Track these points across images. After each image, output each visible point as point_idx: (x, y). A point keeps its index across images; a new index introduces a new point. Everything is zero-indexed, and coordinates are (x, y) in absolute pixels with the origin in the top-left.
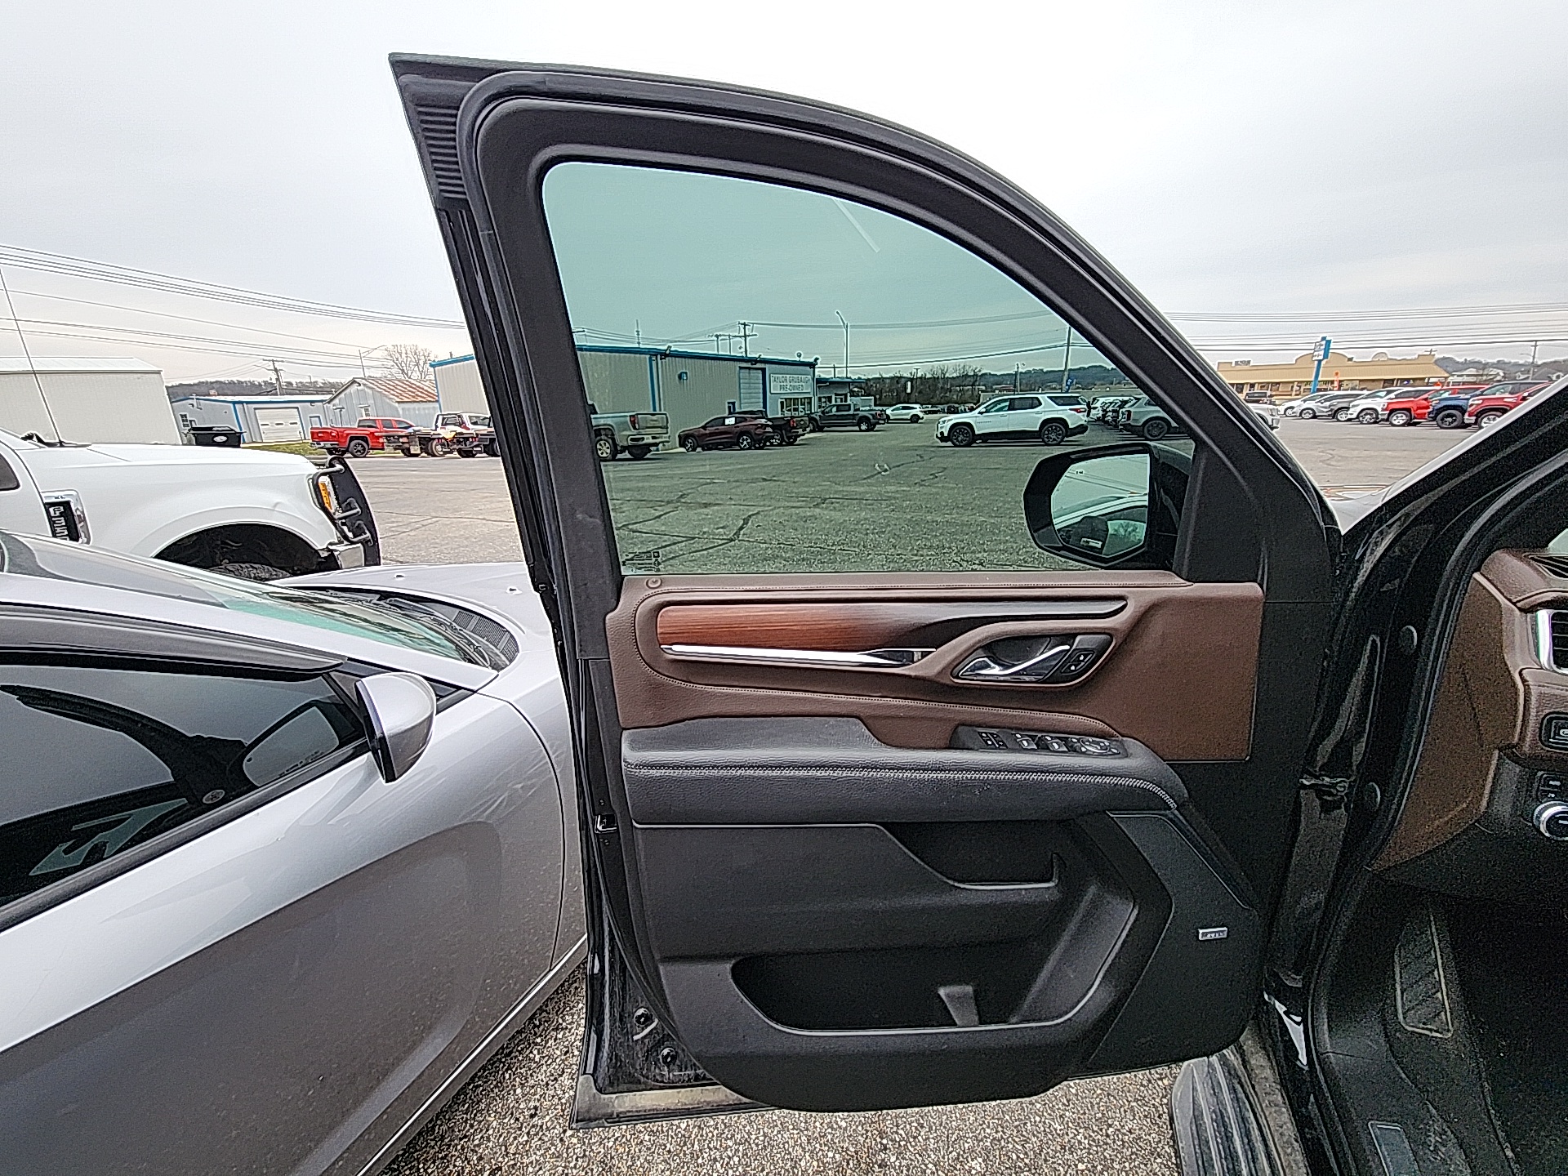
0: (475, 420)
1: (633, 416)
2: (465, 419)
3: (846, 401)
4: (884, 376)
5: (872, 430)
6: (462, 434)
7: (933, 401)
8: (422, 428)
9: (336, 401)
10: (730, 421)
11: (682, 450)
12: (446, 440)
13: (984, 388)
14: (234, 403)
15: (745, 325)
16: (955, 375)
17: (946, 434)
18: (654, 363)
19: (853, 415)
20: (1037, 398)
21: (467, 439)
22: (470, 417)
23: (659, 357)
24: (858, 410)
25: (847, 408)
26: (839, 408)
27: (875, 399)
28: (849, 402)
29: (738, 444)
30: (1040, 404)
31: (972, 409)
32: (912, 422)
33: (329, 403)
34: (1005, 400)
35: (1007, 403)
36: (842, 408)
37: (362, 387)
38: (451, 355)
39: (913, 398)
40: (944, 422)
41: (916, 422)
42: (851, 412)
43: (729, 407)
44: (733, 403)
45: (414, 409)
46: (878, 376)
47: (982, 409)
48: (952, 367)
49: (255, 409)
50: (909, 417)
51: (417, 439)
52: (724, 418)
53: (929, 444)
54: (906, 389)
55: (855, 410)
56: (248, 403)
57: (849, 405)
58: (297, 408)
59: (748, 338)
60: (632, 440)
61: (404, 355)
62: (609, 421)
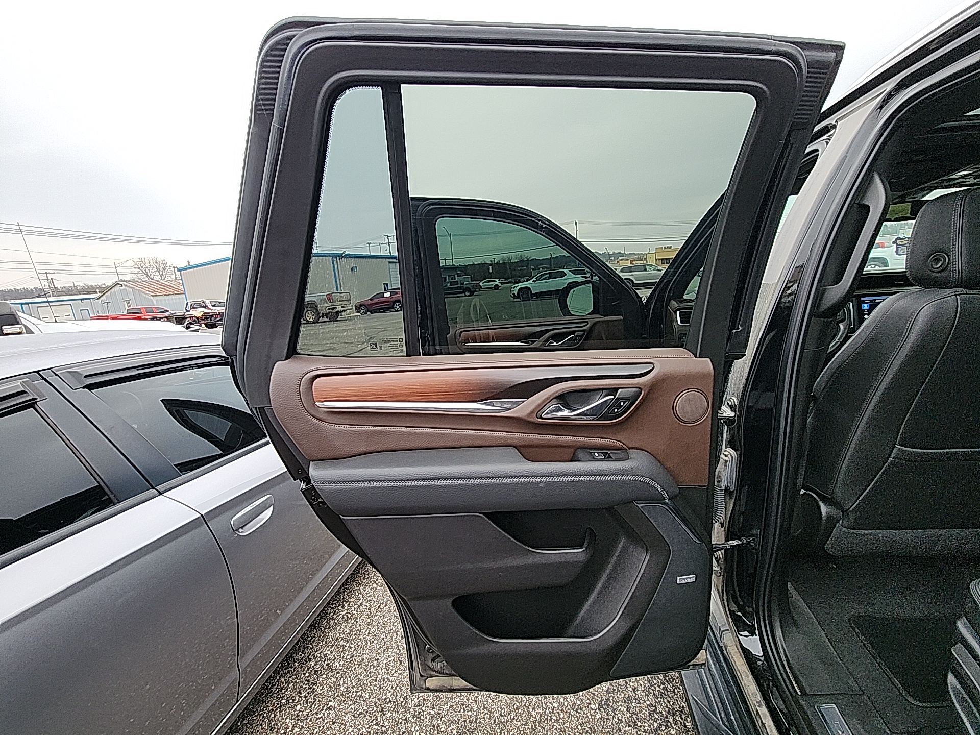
0: (214, 303)
1: (329, 294)
2: (207, 304)
3: (455, 279)
4: (475, 263)
5: (472, 295)
6: (208, 313)
7: (505, 277)
8: (177, 312)
9: (104, 297)
10: (387, 295)
11: (359, 314)
12: (197, 318)
13: (533, 267)
14: (22, 304)
15: (388, 236)
16: (516, 261)
17: (516, 294)
18: (335, 262)
19: (460, 287)
20: (563, 272)
21: (212, 316)
22: (211, 302)
23: (338, 258)
24: (463, 284)
25: (456, 283)
26: (451, 284)
27: (471, 277)
28: (456, 280)
29: (393, 308)
30: (566, 275)
31: (528, 280)
32: (495, 289)
33: (98, 299)
34: (546, 274)
35: (548, 275)
36: (453, 284)
37: (124, 287)
38: (189, 262)
39: (493, 275)
40: (514, 287)
41: (498, 289)
42: (459, 286)
43: (385, 287)
44: (387, 284)
45: (165, 300)
46: (471, 263)
47: (534, 279)
48: (514, 257)
49: (38, 307)
50: (493, 286)
51: (174, 319)
52: (383, 293)
53: (507, 300)
54: (489, 269)
55: (462, 284)
56: (31, 303)
57: (457, 281)
58: (70, 304)
59: (391, 245)
60: (329, 309)
61: (147, 264)
62: (314, 299)
